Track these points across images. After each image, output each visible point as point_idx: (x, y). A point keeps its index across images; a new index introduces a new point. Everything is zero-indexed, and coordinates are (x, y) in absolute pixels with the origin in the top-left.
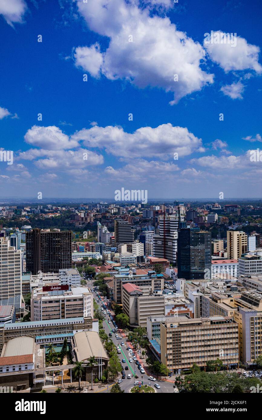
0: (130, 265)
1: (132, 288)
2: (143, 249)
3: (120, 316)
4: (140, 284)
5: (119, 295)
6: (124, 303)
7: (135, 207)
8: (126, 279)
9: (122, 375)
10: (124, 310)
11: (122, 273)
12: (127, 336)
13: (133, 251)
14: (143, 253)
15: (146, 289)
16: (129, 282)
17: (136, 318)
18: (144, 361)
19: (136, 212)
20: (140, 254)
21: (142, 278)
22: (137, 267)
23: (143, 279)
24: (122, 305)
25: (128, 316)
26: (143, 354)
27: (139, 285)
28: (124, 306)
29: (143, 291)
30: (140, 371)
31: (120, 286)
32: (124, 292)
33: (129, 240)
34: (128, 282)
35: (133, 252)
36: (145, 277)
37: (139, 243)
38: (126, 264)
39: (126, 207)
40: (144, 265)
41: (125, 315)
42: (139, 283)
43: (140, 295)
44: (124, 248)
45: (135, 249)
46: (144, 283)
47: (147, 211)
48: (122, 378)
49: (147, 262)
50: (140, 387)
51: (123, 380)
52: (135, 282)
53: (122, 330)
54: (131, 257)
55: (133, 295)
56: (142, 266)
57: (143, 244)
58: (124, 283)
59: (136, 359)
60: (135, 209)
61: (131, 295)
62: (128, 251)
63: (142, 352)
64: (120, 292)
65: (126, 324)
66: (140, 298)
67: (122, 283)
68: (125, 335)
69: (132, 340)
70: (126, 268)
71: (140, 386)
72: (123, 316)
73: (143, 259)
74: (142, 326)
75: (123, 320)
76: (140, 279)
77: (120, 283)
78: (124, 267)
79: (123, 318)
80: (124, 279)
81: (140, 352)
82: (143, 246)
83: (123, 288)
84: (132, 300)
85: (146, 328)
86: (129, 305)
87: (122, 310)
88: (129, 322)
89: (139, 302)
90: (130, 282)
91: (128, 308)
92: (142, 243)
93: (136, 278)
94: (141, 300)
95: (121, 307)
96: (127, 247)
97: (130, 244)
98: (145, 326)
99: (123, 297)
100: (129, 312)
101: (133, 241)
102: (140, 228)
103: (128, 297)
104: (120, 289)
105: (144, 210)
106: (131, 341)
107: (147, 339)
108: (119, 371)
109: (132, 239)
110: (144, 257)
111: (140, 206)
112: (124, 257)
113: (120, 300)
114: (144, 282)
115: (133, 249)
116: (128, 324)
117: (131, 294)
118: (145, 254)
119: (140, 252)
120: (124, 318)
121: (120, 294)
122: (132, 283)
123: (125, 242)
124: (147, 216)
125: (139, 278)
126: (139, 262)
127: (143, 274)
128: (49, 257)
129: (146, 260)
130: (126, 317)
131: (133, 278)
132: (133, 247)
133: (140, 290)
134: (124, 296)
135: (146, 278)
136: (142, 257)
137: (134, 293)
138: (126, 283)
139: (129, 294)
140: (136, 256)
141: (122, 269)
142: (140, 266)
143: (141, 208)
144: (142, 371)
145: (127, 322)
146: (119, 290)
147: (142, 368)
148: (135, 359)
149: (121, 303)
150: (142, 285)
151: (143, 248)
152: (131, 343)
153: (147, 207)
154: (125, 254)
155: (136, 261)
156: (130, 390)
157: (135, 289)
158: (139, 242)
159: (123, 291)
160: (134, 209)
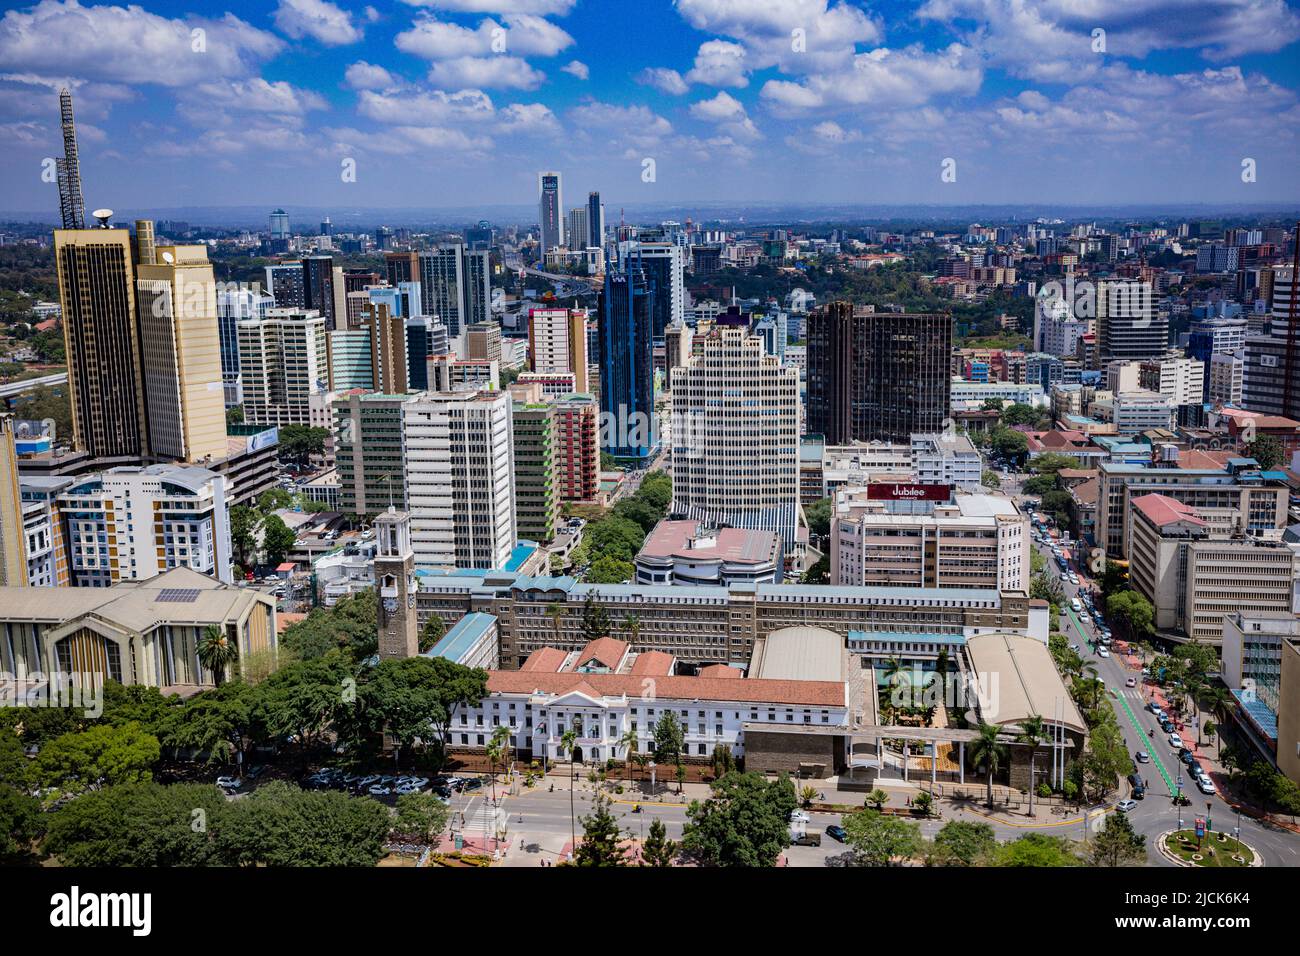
0: (1150, 434)
1: (1167, 511)
2: (1202, 382)
3: (1120, 598)
4: (1197, 499)
5: (1117, 531)
6: (1135, 557)
7: (1164, 233)
8: (1143, 481)
9: (1131, 788)
10: (1134, 580)
11: (1126, 459)
12: (1144, 666)
13: (1161, 385)
14: (1201, 394)
15: (1218, 518)
16: (1155, 491)
17: (1181, 611)
18: (1213, 753)
19: (1169, 251)
20: (1187, 398)
21: (1203, 479)
22: (1179, 440)
23: (1209, 484)
24: (1126, 563)
25: (1152, 602)
26: (1208, 730)
27: (1191, 503)
28: (1135, 568)
29: (1211, 525)
30: (1198, 784)
31: (1121, 499)
32: (1136, 523)
33: (1147, 347)
34: (1149, 492)
35: (1162, 390)
36: (1215, 479)
37: (1188, 361)
38: (1136, 431)
39: (1132, 235)
40: (1207, 435)
41: (1140, 596)
42: (1193, 498)
43: (1196, 538)
44: (1129, 374)
45: (1171, 378)
46: (1212, 499)
47: (1213, 248)
48: (1133, 797)
49: (1217, 425)
50: (1199, 837)
51: (1135, 802)
52: (1179, 493)
53: (1125, 644)
54: (1156, 406)
55: (1173, 536)
56: (1197, 441)
57: (1202, 364)
58: (1135, 493)
59: (1179, 744)
60: (1167, 243)
61: (1164, 536)
62: (1143, 384)
63: (1202, 726)
64: (1121, 520)
65: (1142, 627)
66: (1199, 546)
67: (1127, 492)
68: (1141, 662)
69: (1166, 679)
70: (1136, 440)
71: (1200, 833)
72: (1134, 601)
73: (1201, 414)
74: (1203, 640)
75: (1134, 611)
76: (1198, 482)
77: (1121, 492)
78: (1130, 439)
79: (1130, 606)
80: (1137, 479)
81: (1197, 725)
82: (1202, 370)
83: (1135, 510)
84: (1167, 551)
85: (1219, 649)
86: (1154, 566)
87: (1126, 580)
88: (1153, 623)
89: (1195, 562)
90: (1160, 492)
91: (1153, 577)
92: (1198, 359)
93: (1179, 479)
94: (1202, 555)
95: (1125, 569)
96: (1141, 373)
97: (1153, 361)
98: (1215, 642)
99: (1130, 540)
100: (1152, 589)
101: (1164, 353)
102: (1185, 307)
103: (1155, 542)
104: (1121, 510)
105: (1199, 243)
106: (1161, 684)
107: (1219, 683)
108: (1122, 773)
109: (1159, 346)
110: (1207, 408)
111: (1185, 230)
112: (1130, 405)
113: (1120, 548)
114: (1213, 494)
115: (1162, 378)
116: (1150, 628)
117: (1165, 531)
118: (1206, 400)
119: (1187, 392)
120: (1136, 606)
121: (1121, 527)
122: (1168, 493)
123: (1133, 355)
124: (1212, 265)
125: (1192, 479)
126: (1185, 425)
127: (1206, 466)
128: (878, 394)
129: (1212, 420)
130: (1143, 604)
131: (1169, 479)
132: (1162, 373)
133: (1197, 520)
134: (1136, 534)
135: (1219, 482)
136: (1199, 409)
137: (1175, 531)
138: (1145, 492)
139: (1159, 531)
140: (1173, 404)
141: (1120, 443)
142: (1188, 439)
143: (1190, 237)
144: (1206, 787)
145: (1145, 619)
146: (1118, 515)
147: (1205, 777)
148: (1176, 743)
149: (1122, 558)
150: (1201, 504)
151: (1202, 376)
152: (1163, 692)
153: (1211, 236)
154: (1133, 395)
155: (1172, 420)
156: (1164, 838)
157: (1182, 517)
158: (1188, 356)
159: (1130, 518)
160: (1162, 241)
